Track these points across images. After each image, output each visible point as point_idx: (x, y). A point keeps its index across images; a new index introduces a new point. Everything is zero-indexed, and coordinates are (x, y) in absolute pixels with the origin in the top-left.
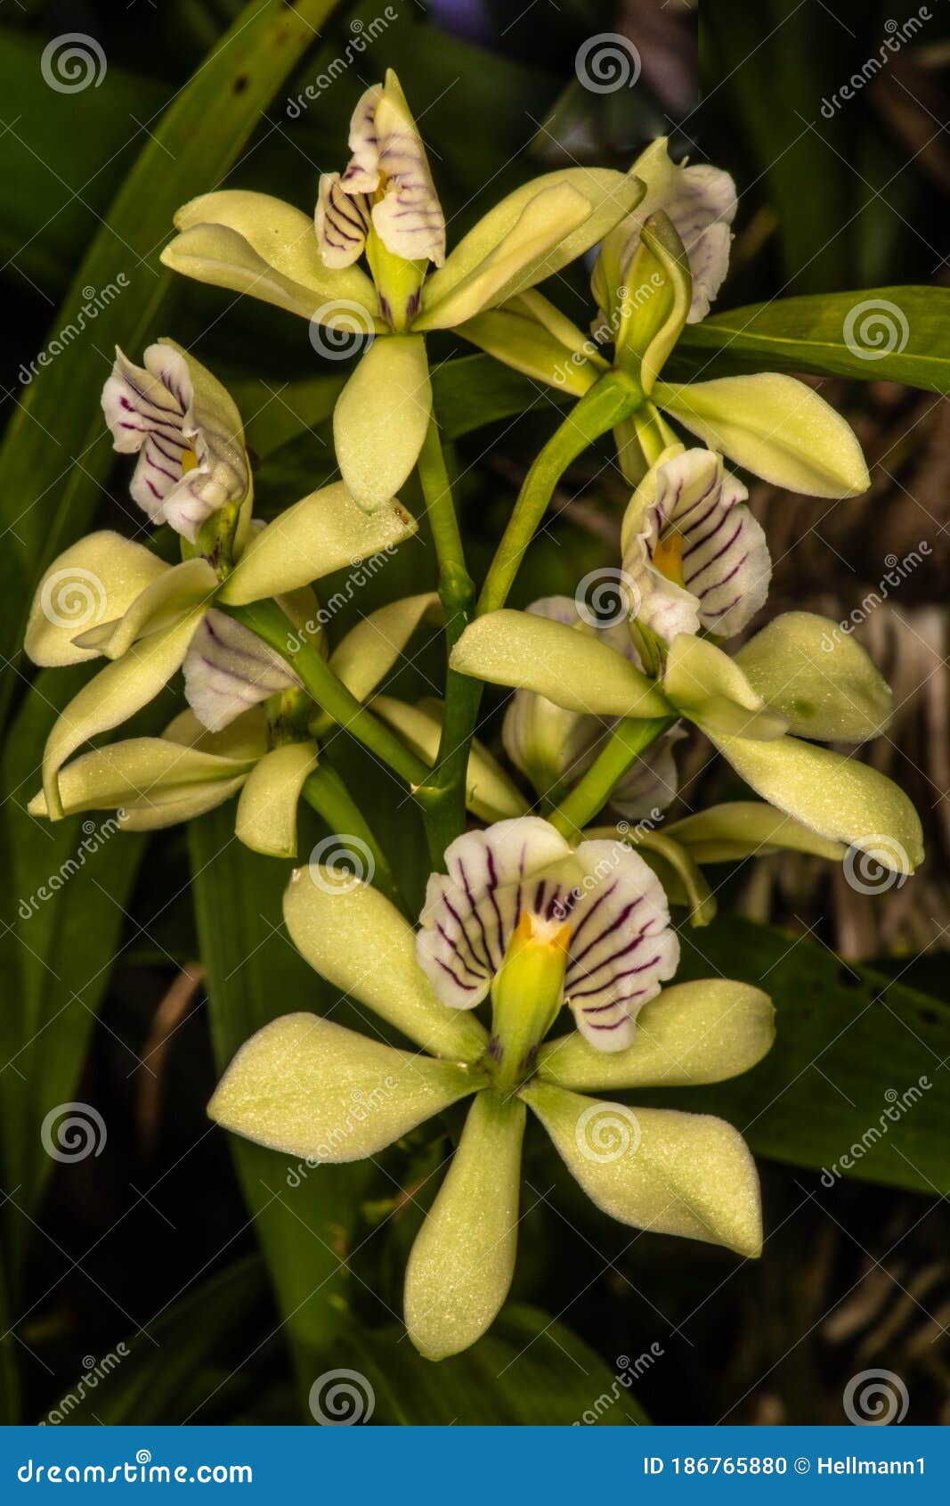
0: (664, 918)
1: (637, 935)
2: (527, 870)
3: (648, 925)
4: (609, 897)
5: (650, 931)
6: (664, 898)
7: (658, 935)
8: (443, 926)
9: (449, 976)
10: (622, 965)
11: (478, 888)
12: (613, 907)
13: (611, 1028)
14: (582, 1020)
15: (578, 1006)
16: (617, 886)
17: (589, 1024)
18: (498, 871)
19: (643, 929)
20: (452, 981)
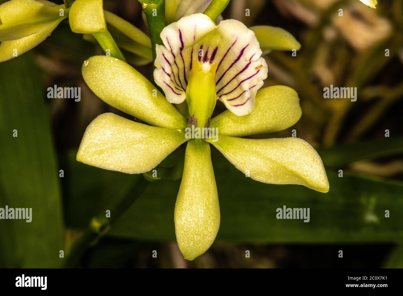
0: (259, 53)
1: (248, 62)
2: (197, 38)
3: (252, 56)
4: (234, 45)
5: (253, 59)
6: (258, 43)
7: (257, 61)
8: (164, 68)
9: (170, 89)
10: (242, 77)
11: (176, 51)
12: (236, 50)
13: (242, 105)
14: (228, 105)
15: (224, 99)
16: (237, 40)
17: (231, 105)
18: (184, 40)
19: (251, 59)
20: (172, 91)
